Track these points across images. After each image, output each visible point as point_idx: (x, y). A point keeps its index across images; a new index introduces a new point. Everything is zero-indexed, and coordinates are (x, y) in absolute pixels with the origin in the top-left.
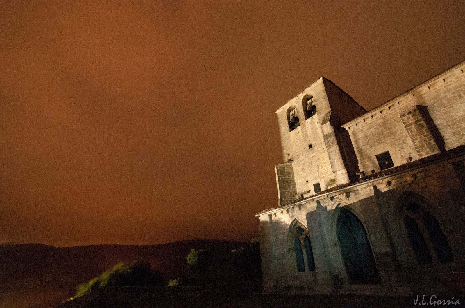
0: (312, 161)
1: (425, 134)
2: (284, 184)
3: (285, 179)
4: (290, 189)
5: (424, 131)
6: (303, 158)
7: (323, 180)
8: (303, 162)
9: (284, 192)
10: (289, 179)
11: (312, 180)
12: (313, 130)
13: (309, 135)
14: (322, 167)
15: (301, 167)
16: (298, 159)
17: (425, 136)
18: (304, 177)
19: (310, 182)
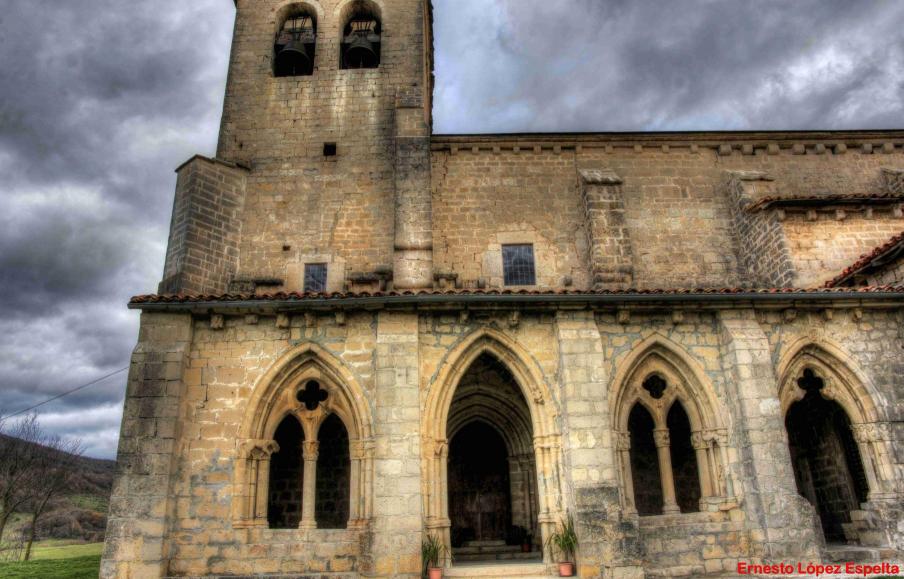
0: (322, 195)
1: (622, 238)
2: (206, 231)
3: (212, 214)
4: (218, 255)
5: (621, 230)
6: (292, 173)
7: (340, 259)
8: (289, 187)
9: (197, 255)
10: (224, 219)
11: (303, 252)
12: (351, 107)
13: (334, 115)
14: (348, 224)
15: (279, 198)
16: (274, 173)
17: (620, 242)
18: (277, 234)
19: (293, 255)
